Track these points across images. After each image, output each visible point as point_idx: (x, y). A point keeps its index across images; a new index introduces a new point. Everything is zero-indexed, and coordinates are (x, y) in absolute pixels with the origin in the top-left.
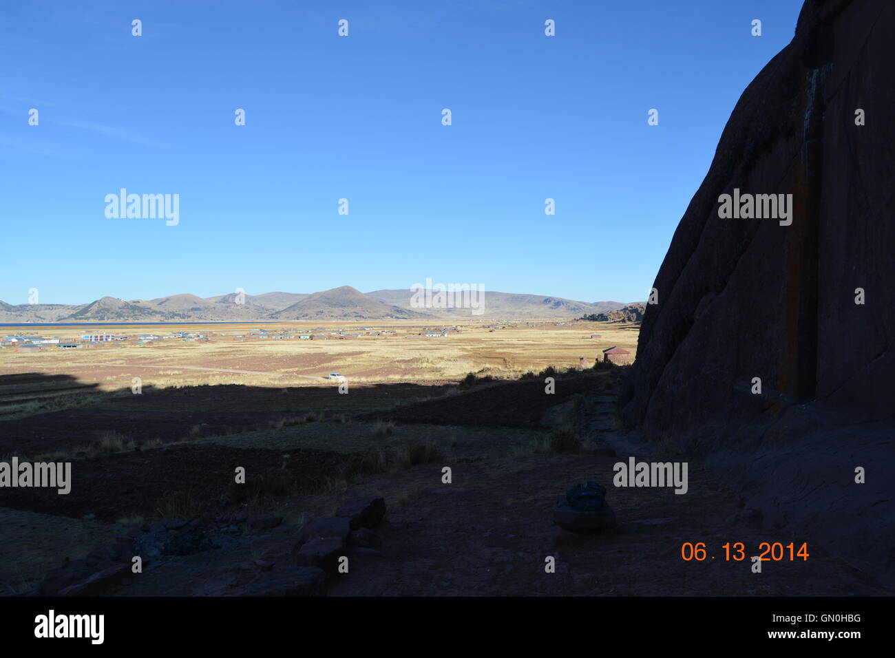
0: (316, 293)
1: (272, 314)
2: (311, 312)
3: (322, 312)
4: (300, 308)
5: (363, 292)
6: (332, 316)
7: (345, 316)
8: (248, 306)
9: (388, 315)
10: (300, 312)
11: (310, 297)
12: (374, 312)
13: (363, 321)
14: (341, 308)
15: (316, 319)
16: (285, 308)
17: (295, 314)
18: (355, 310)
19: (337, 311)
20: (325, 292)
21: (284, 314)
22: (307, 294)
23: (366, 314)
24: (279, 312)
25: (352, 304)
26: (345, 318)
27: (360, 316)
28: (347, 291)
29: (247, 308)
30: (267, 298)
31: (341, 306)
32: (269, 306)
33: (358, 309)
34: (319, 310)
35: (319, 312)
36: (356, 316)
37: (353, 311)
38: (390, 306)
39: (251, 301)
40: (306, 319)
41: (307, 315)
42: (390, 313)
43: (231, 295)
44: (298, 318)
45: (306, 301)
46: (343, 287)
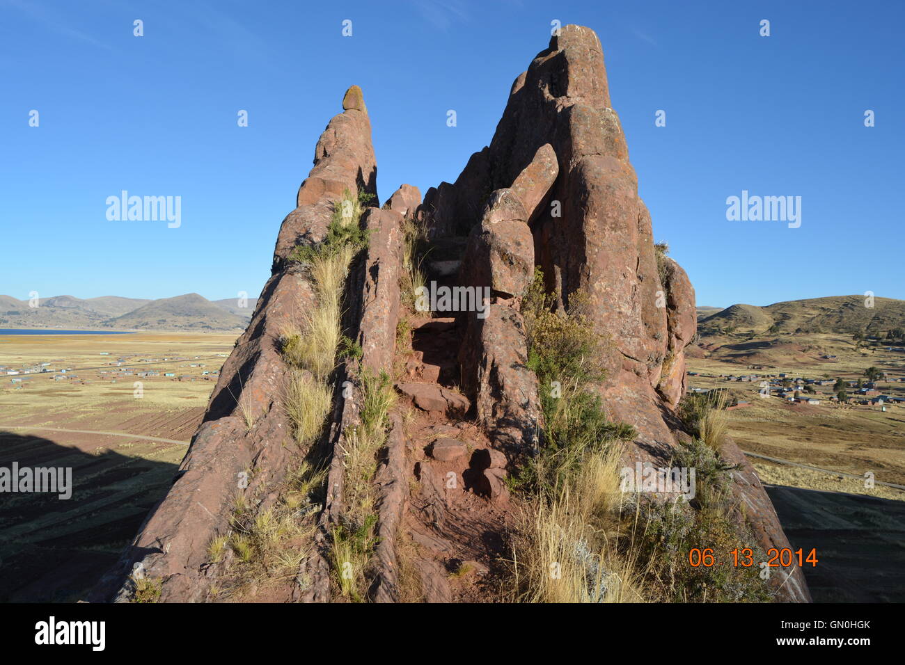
0: (159, 300)
1: (107, 322)
2: (152, 320)
3: (165, 321)
4: (140, 316)
5: (210, 300)
6: (176, 326)
7: (191, 326)
8: (77, 311)
9: (238, 326)
10: (140, 320)
11: (151, 304)
12: (224, 322)
13: (210, 331)
14: (186, 317)
15: (157, 329)
16: (120, 315)
17: (133, 322)
18: (201, 320)
19: (181, 320)
20: (168, 300)
21: (122, 322)
22: (147, 300)
23: (214, 325)
24: (114, 320)
25: (200, 313)
26: (190, 328)
27: (208, 327)
28: (193, 298)
29: (76, 314)
30: (99, 302)
31: (187, 315)
32: (104, 312)
33: (205, 319)
34: (161, 319)
35: (160, 321)
36: (203, 327)
37: (200, 320)
38: (241, 317)
39: (81, 306)
40: (146, 328)
41: (147, 324)
42: (241, 324)
43: (57, 297)
44: (136, 327)
45: (146, 308)
46: (190, 295)
